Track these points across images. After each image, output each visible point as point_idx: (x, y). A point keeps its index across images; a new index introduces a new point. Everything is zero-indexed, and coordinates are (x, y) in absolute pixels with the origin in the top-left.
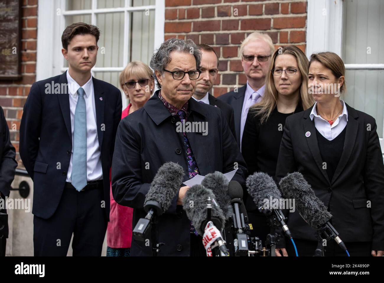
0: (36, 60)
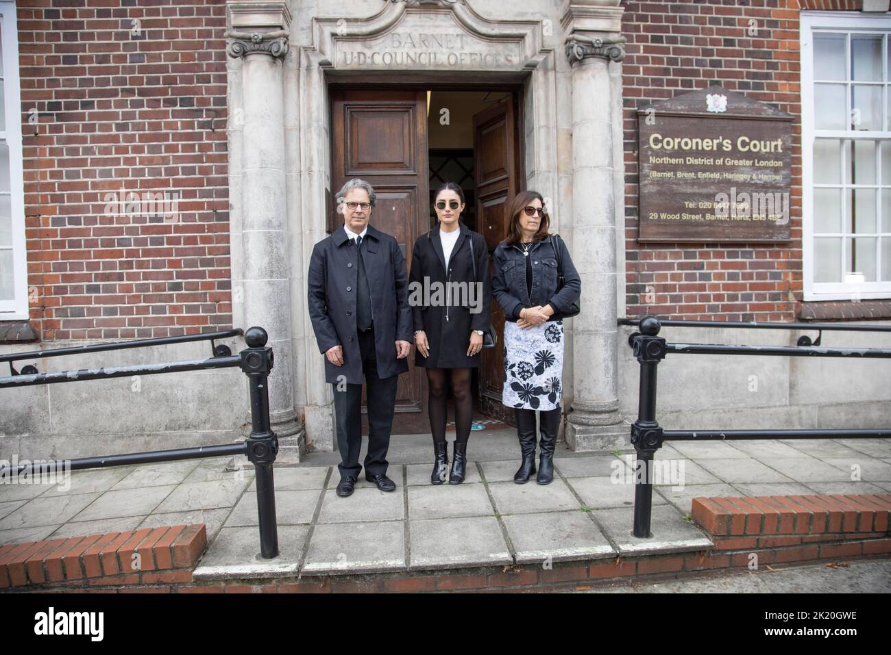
0: (801, 237)
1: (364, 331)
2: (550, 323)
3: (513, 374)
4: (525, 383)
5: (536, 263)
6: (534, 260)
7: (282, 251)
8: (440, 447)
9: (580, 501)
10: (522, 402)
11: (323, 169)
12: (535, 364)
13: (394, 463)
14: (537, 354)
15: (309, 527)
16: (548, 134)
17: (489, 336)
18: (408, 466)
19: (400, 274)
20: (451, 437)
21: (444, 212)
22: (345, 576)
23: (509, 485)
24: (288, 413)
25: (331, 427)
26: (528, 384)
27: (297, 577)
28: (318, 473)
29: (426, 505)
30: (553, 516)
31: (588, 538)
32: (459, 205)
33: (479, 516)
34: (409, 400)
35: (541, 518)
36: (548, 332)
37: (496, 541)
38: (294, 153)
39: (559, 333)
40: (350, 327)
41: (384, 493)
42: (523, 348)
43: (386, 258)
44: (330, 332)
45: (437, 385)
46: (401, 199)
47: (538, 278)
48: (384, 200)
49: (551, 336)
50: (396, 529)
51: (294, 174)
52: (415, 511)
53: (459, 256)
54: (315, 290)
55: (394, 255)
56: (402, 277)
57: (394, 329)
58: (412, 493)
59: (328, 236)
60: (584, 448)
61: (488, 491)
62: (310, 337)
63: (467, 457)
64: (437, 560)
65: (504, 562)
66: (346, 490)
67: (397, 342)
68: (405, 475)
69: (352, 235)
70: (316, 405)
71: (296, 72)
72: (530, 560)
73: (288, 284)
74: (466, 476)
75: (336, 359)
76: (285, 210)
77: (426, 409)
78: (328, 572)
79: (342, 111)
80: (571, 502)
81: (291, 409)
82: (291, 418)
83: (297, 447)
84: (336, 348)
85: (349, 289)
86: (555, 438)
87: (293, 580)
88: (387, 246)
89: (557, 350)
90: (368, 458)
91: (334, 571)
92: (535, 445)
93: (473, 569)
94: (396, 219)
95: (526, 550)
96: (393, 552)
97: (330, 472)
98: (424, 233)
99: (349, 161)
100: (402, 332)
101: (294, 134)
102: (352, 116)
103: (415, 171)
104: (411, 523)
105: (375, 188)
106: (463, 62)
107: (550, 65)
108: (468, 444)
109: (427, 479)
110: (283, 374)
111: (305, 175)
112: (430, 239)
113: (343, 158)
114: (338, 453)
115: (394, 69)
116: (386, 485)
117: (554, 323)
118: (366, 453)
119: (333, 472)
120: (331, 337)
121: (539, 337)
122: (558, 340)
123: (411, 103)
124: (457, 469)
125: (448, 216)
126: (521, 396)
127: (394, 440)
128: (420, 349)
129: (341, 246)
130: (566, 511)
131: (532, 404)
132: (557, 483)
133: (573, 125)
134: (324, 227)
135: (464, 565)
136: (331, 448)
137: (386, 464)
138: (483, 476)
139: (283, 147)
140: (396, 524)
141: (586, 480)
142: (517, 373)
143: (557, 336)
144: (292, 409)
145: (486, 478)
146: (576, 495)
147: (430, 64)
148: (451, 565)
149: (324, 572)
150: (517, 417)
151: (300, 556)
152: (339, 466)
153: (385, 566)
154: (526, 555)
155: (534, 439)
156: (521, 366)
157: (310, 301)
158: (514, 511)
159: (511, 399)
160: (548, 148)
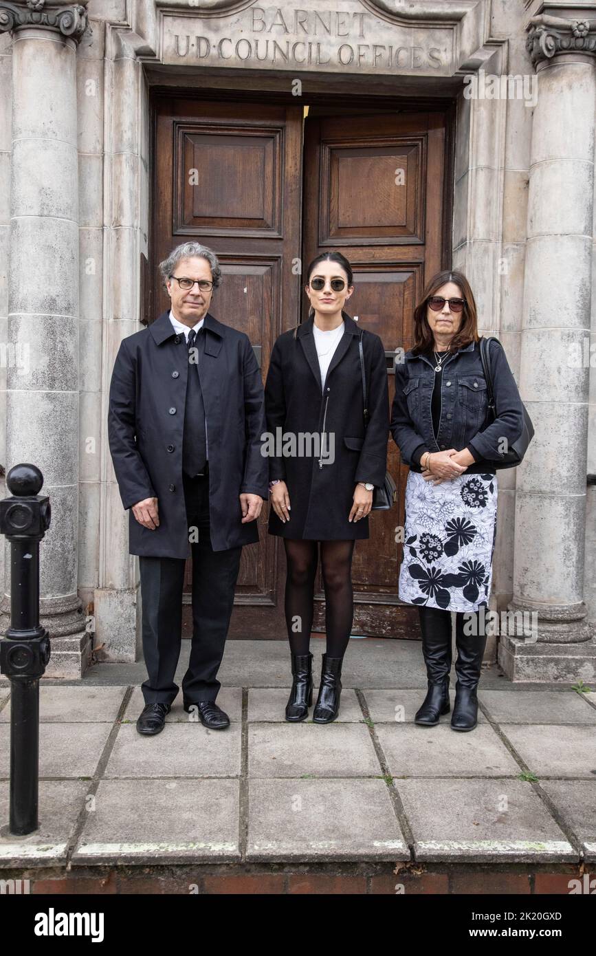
1: (192, 476)
2: (469, 477)
3: (413, 552)
4: (430, 566)
5: (449, 384)
6: (447, 380)
7: (71, 348)
8: (301, 661)
9: (520, 762)
10: (424, 596)
11: (137, 223)
12: (443, 536)
13: (229, 685)
14: (449, 523)
15: (90, 783)
16: (490, 180)
17: (382, 493)
18: (251, 691)
19: (254, 391)
20: (318, 648)
21: (321, 295)
22: (143, 867)
23: (408, 729)
24: (68, 600)
25: (134, 625)
26: (434, 569)
27: (64, 868)
28: (109, 695)
29: (275, 755)
30: (477, 785)
31: (533, 826)
32: (346, 286)
33: (359, 777)
34: (256, 586)
35: (455, 786)
36: (466, 490)
37: (384, 819)
38: (93, 196)
39: (486, 493)
40: (172, 469)
41: (210, 731)
42: (429, 513)
43: (233, 366)
44: (141, 476)
45: (301, 566)
46: (258, 276)
47: (451, 407)
48: (232, 277)
49: (471, 497)
50: (228, 791)
51: (93, 229)
52: (259, 763)
53: (342, 369)
54: (120, 410)
55: (245, 362)
56: (254, 396)
57: (240, 475)
58: (256, 734)
59: (143, 328)
60: (528, 677)
61: (373, 736)
62: (109, 484)
63: (342, 680)
64: (289, 846)
65: (396, 855)
66: (152, 725)
67: (243, 496)
68: (245, 705)
69: (181, 328)
70: (112, 588)
71: (98, 64)
72: (438, 856)
73: (77, 399)
74: (340, 711)
75: (148, 519)
76: (77, 285)
77: (282, 602)
78: (115, 859)
79: (170, 134)
80: (506, 765)
81: (72, 593)
82: (71, 607)
83: (79, 653)
84: (148, 501)
85: (172, 411)
86: (479, 658)
87: (58, 871)
88: (235, 347)
89: (483, 520)
90: (189, 676)
91: (125, 858)
92: (449, 666)
93: (346, 864)
94: (249, 307)
95: (432, 838)
96: (220, 830)
97: (128, 695)
98: (289, 329)
99: (179, 212)
100: (251, 480)
101: (95, 165)
102: (185, 141)
103: (280, 232)
104: (251, 783)
105: (220, 257)
106: (362, 59)
107: (501, 66)
108: (345, 659)
109: (279, 713)
110: (63, 538)
111: (109, 231)
112: (298, 340)
113: (169, 208)
114: (142, 665)
115: (253, 67)
116: (214, 719)
117: (478, 477)
118: (187, 667)
119: (134, 695)
120: (141, 485)
121: (453, 497)
122: (483, 503)
123: (278, 123)
124: (326, 698)
125: (328, 301)
126: (423, 587)
127: (232, 648)
128: (277, 509)
129: (163, 345)
130: (497, 778)
131: (438, 601)
132: (483, 730)
133: (531, 166)
134: (137, 315)
135: (332, 856)
136: (132, 656)
137: (216, 685)
138: (366, 713)
139: (76, 185)
140: (228, 783)
141: (531, 728)
142: (418, 551)
143: (481, 497)
144: (76, 593)
145: (372, 715)
146: (513, 752)
147: (310, 61)
148: (312, 857)
149: (108, 859)
150: (422, 621)
151: (72, 832)
152: (144, 686)
153: (207, 853)
154: (432, 846)
155: (448, 657)
156: (425, 540)
157: (111, 427)
158: (415, 772)
159: (410, 591)
160: (489, 203)
